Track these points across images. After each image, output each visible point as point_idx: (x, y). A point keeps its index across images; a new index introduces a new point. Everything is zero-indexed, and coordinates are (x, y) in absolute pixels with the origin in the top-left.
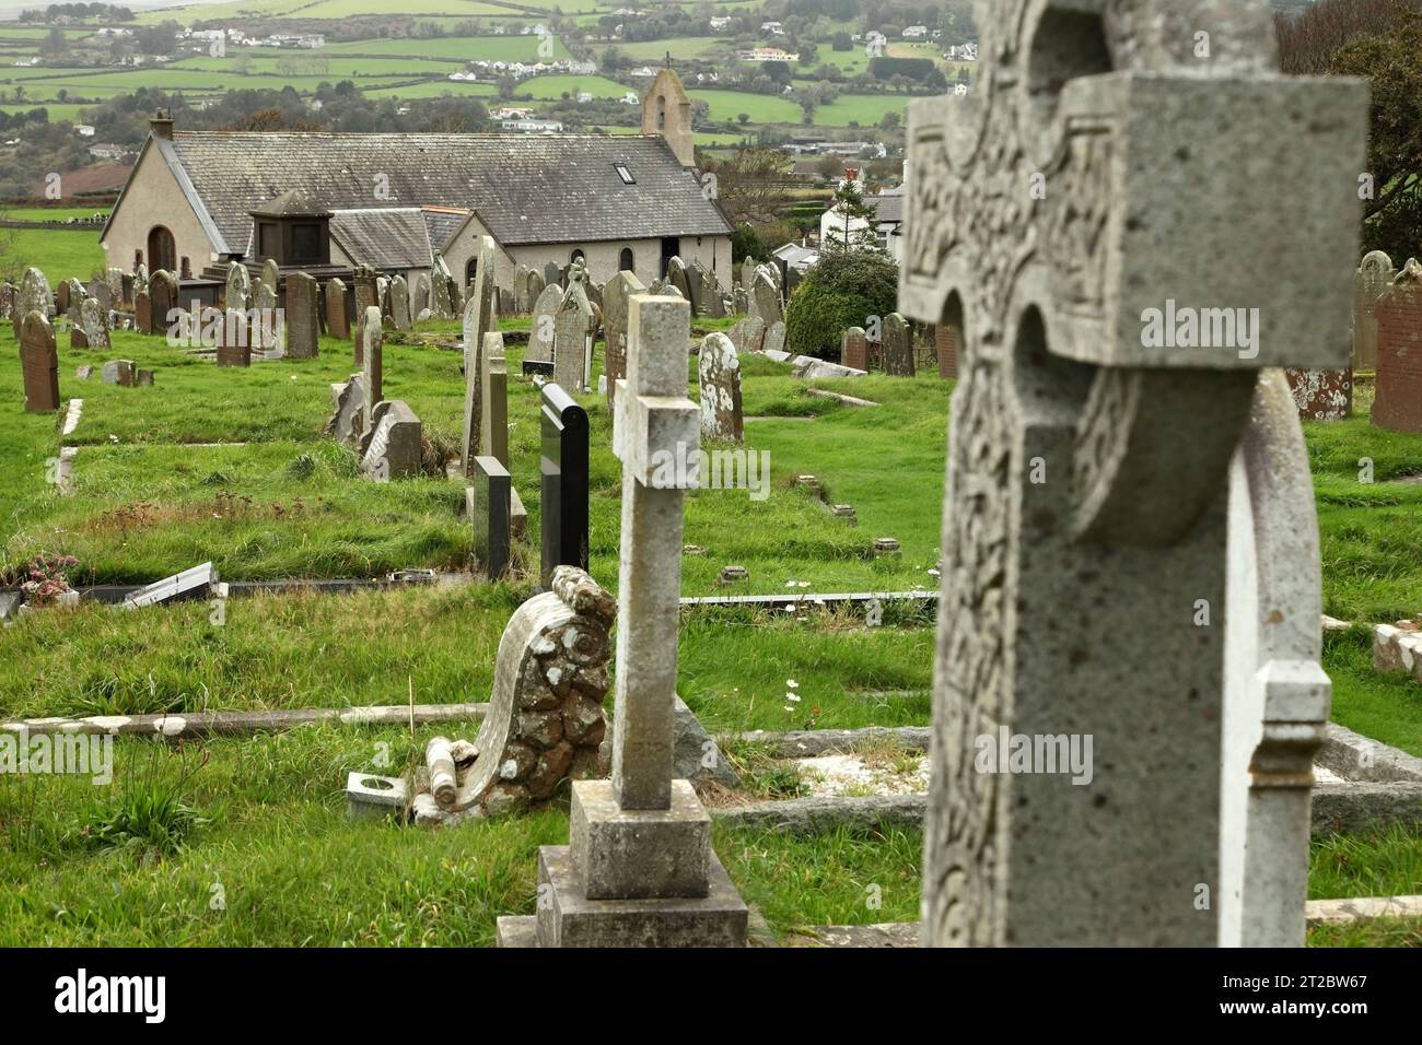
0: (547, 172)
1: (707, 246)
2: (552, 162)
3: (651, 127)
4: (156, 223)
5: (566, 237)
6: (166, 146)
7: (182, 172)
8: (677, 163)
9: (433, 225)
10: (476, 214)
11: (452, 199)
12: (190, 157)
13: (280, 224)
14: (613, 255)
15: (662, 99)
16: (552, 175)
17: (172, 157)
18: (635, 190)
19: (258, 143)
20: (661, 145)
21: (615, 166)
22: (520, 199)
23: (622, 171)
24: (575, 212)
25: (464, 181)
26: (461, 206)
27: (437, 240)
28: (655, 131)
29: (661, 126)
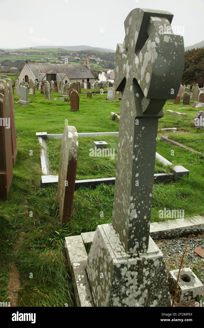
0: (73, 69)
1: (92, 80)
2: (74, 68)
3: (85, 64)
4: (26, 75)
5: (76, 78)
6: (27, 64)
7: (29, 68)
8: (88, 69)
9: (61, 76)
10: (66, 75)
11: (62, 73)
12: (30, 66)
13: (50, 75)
14: (82, 80)
15: (86, 61)
16: (74, 70)
17: (28, 66)
18: (84, 72)
19: (38, 64)
20: (86, 67)
21: (81, 69)
22: (70, 73)
23: (82, 70)
24: (77, 75)
25: (64, 70)
26: (64, 73)
27: (62, 78)
28: (85, 65)
29: (86, 64)
